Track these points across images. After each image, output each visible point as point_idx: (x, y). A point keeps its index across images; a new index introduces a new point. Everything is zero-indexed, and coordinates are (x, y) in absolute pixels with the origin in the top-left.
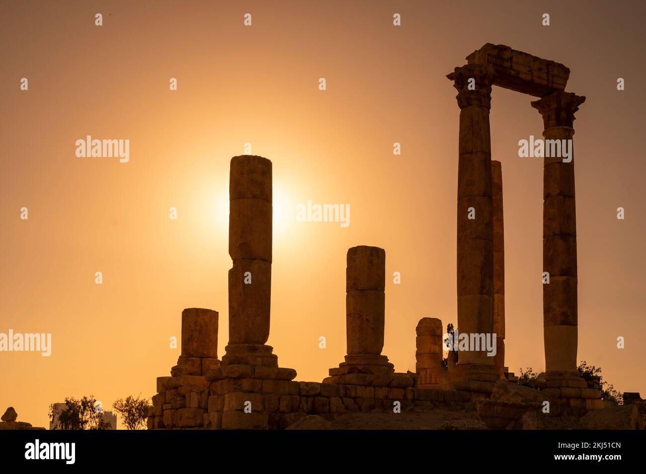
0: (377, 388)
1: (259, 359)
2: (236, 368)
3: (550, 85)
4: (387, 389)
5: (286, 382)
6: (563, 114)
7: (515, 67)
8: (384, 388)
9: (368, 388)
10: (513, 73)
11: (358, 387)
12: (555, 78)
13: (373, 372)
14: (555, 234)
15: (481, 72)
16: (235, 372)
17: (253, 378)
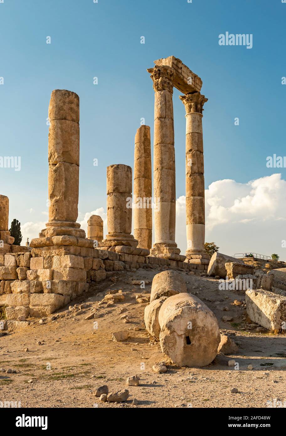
0: (133, 256)
1: (78, 233)
2: (68, 238)
3: (195, 88)
4: (138, 256)
5: (92, 249)
6: (199, 106)
7: (183, 74)
8: (136, 256)
9: (130, 255)
10: (182, 77)
11: (126, 254)
12: (197, 85)
13: (131, 245)
14: (195, 173)
15: (171, 72)
16: (67, 241)
17: (76, 246)
